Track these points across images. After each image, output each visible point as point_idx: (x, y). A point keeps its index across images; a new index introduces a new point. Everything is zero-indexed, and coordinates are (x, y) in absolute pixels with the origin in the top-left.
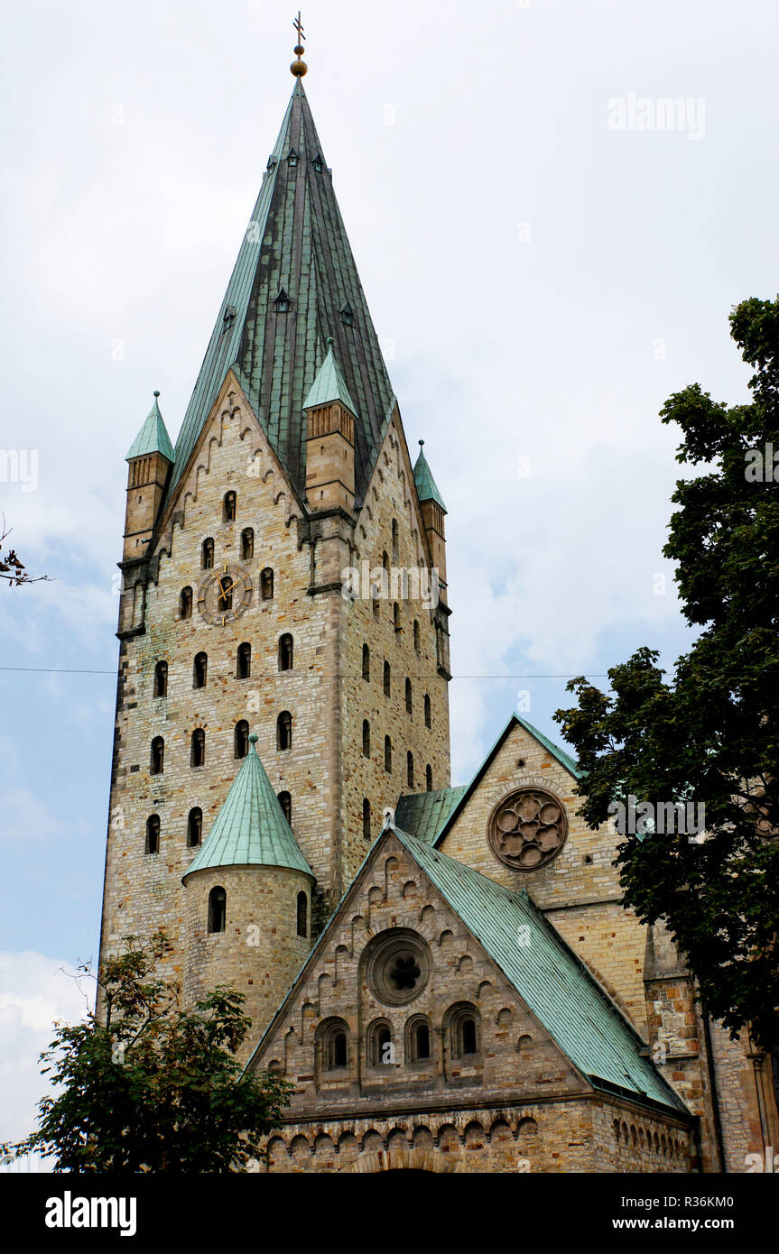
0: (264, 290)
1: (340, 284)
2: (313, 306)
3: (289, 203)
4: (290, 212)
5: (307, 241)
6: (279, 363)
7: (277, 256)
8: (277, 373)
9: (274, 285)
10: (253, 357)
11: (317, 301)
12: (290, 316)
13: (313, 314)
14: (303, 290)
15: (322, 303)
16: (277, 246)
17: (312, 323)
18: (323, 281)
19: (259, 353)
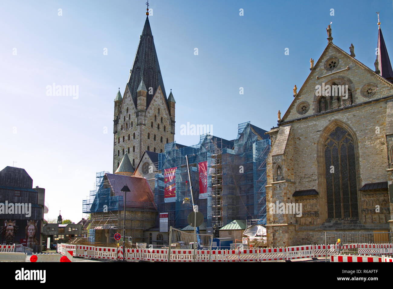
0: (135, 66)
1: (150, 62)
2: (143, 69)
3: (142, 46)
4: (142, 48)
5: (144, 54)
6: (136, 82)
7: (138, 59)
8: (135, 84)
9: (137, 65)
10: (132, 81)
11: (144, 67)
12: (139, 71)
13: (143, 71)
14: (142, 66)
15: (145, 68)
16: (139, 56)
17: (142, 73)
18: (146, 63)
19: (133, 80)
